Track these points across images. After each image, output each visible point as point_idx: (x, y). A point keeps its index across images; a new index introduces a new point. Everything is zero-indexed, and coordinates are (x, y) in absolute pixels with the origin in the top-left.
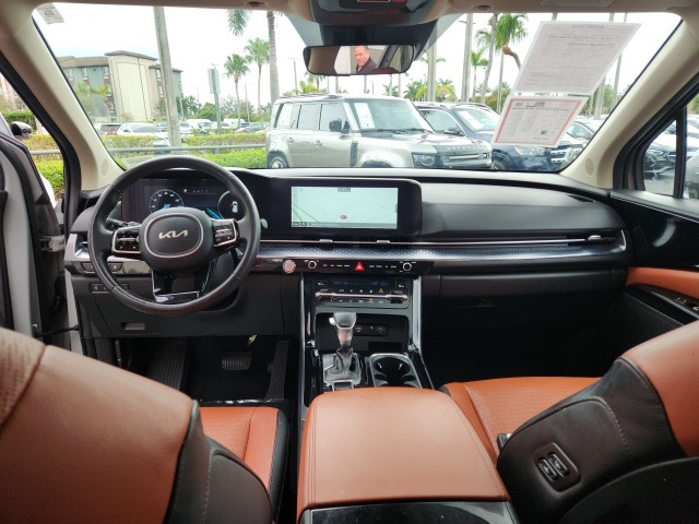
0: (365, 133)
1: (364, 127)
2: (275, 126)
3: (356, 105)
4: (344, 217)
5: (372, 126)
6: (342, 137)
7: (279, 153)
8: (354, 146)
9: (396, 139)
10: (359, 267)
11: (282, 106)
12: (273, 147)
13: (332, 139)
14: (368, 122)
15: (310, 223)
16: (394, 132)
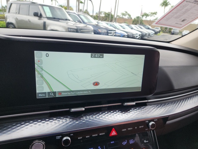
0: (49, 18)
1: (48, 16)
2: (9, 12)
3: (44, 7)
4: (96, 84)
5: (51, 16)
6: (39, 19)
7: (12, 24)
8: (45, 23)
9: (61, 22)
10: (114, 133)
11: (11, 4)
12: (8, 21)
13: (35, 20)
14: (49, 15)
15: (60, 93)
16: (59, 19)
